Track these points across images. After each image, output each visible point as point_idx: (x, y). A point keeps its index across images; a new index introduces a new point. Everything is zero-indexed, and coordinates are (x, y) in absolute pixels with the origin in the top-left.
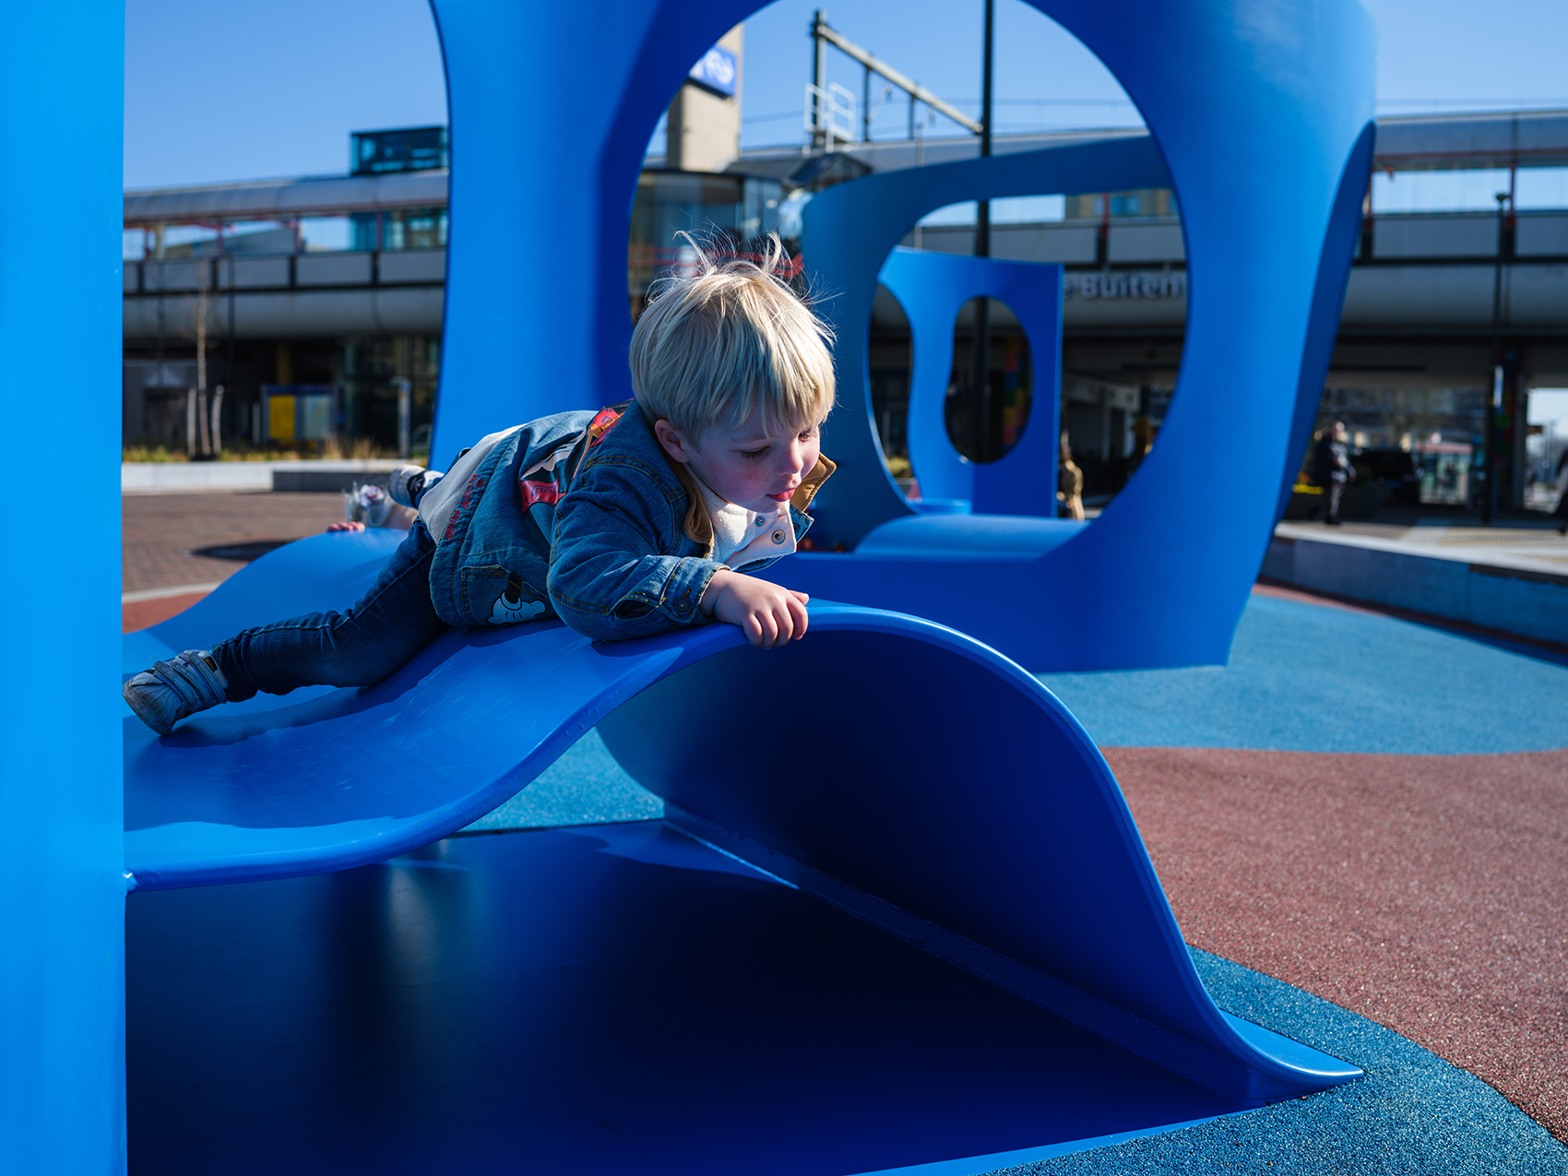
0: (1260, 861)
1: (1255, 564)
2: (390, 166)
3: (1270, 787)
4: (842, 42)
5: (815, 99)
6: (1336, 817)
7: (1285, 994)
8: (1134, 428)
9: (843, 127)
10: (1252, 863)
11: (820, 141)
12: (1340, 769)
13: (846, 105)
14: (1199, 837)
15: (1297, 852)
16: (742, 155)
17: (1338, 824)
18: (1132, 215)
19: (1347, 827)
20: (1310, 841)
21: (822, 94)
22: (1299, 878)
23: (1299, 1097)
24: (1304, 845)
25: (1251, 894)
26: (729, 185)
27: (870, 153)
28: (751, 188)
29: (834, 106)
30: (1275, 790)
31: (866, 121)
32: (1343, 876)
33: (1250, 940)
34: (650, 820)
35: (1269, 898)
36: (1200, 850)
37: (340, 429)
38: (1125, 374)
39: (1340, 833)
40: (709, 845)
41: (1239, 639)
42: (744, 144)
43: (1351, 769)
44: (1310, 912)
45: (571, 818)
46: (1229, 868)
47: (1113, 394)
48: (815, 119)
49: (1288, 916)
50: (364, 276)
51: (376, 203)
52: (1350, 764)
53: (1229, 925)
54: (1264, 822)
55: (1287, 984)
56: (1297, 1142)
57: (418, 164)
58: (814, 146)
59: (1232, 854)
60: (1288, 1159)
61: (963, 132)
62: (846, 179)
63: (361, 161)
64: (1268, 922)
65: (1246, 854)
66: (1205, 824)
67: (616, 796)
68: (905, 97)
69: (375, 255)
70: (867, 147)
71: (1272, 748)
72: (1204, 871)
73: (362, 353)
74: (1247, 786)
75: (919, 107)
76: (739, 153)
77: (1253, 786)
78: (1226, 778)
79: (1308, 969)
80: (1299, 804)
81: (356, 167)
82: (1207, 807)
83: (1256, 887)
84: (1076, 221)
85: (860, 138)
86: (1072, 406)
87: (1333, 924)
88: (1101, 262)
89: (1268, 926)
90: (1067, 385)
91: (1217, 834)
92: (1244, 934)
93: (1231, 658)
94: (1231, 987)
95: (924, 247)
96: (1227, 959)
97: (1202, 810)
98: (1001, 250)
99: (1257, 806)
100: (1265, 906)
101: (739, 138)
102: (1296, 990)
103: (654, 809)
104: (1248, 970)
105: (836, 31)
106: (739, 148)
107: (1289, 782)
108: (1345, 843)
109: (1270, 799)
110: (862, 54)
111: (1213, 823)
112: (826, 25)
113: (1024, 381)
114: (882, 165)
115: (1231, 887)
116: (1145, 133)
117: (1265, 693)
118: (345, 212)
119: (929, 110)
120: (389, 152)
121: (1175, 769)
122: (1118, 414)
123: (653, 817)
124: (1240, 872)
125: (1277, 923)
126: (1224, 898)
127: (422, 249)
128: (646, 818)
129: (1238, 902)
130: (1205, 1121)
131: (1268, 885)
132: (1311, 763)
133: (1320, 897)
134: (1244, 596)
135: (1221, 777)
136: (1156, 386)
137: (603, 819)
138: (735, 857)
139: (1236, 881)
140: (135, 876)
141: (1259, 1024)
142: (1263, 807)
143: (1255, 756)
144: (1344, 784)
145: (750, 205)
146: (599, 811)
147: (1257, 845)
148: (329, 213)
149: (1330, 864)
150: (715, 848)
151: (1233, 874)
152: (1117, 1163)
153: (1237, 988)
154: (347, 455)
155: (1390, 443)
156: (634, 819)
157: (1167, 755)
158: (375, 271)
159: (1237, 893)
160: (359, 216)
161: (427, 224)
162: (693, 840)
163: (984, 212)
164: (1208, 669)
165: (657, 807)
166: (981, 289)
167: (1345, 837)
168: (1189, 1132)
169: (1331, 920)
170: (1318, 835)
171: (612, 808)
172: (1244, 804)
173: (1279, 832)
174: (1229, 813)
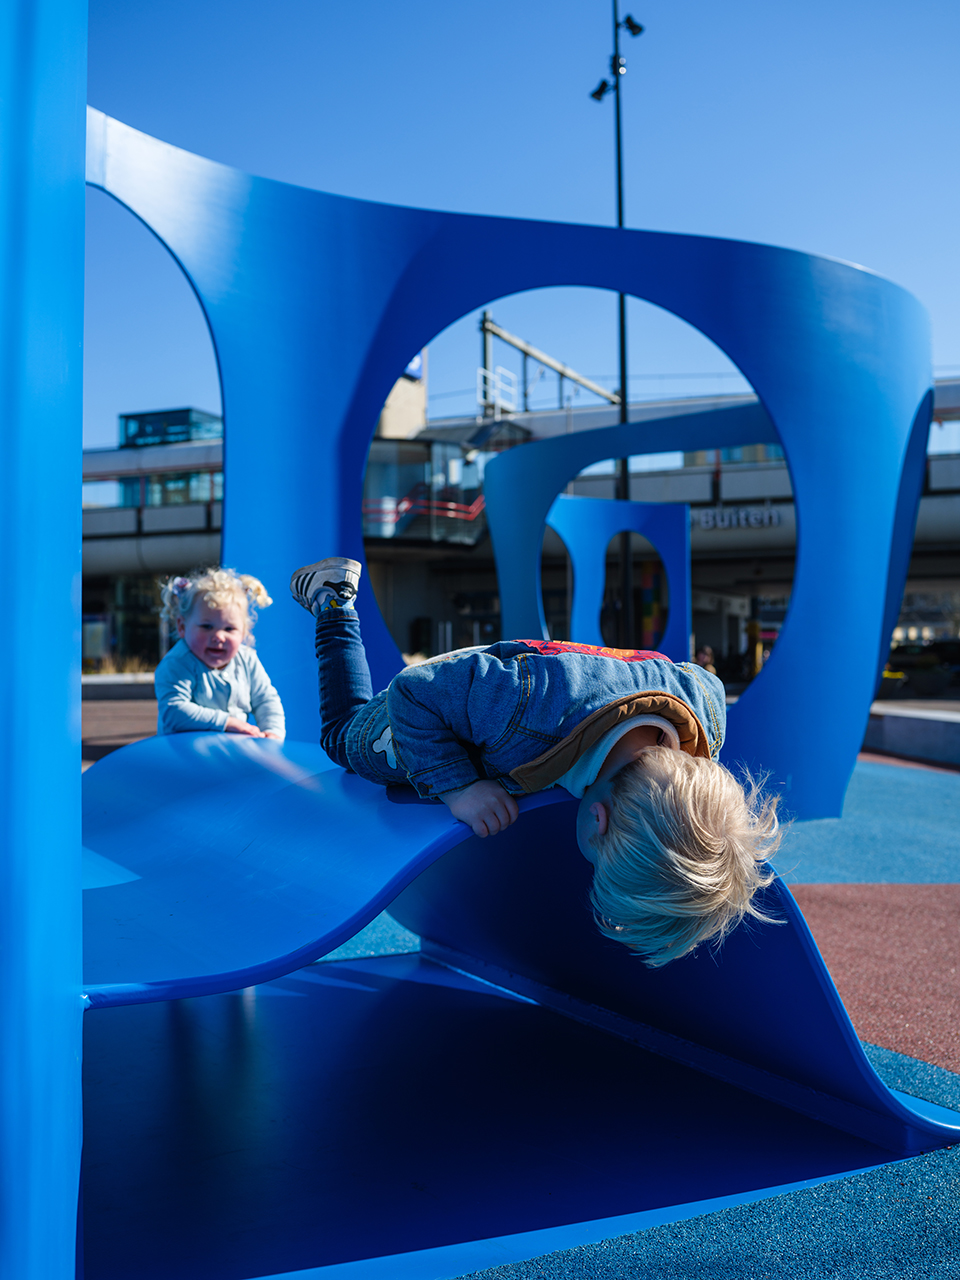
0: (887, 970)
1: (858, 736)
2: (150, 440)
3: (886, 912)
4: (505, 334)
5: (485, 380)
6: (941, 934)
7: (924, 1070)
8: (747, 630)
9: (507, 400)
10: (882, 972)
11: (490, 412)
12: (939, 897)
13: (509, 384)
14: (837, 953)
15: (915, 962)
16: (429, 425)
17: (944, 940)
18: (737, 462)
19: (950, 941)
20: (923, 954)
21: (490, 375)
22: (919, 982)
23: (945, 1148)
24: (919, 957)
25: (885, 996)
26: (420, 448)
27: (530, 420)
28: (437, 450)
29: (500, 385)
30: (890, 915)
31: (525, 395)
32: (954, 979)
33: (890, 1030)
34: (409, 954)
35: (899, 999)
36: (840, 963)
37: (113, 650)
38: (738, 587)
39: (946, 946)
40: (459, 971)
41: (849, 797)
42: (430, 416)
43: (948, 896)
44: (932, 1007)
45: (347, 954)
46: (865, 976)
47: (729, 604)
48: (485, 395)
49: (916, 1011)
50: (130, 526)
51: (139, 469)
52: (947, 893)
53: (873, 1019)
54: (885, 940)
55: (925, 1062)
56: (948, 1181)
57: (172, 438)
58: (485, 416)
59: (865, 966)
60: (943, 1194)
61: (602, 401)
62: (512, 443)
63: (127, 437)
64: (902, 1016)
65: (876, 965)
66: (839, 943)
67: (380, 935)
68: (555, 376)
69: (139, 511)
70: (527, 416)
71: (884, 882)
72: (845, 979)
73: (127, 588)
74: (868, 912)
75: (567, 384)
76: (426, 423)
77: (873, 912)
78: (851, 906)
79: (938, 1050)
80: (910, 925)
81: (123, 441)
82: (839, 930)
83: (887, 989)
84: (694, 468)
85: (521, 409)
86: (697, 614)
87: (951, 1016)
88: (715, 500)
89: (902, 1019)
90: (695, 598)
91: (851, 950)
92: (886, 1025)
93: (844, 811)
94: (882, 1066)
95: (575, 493)
96: (875, 1045)
97: (835, 932)
98: (639, 494)
99: (878, 928)
100: (898, 1005)
101: (426, 411)
102: (932, 1067)
103: (411, 945)
104: (893, 1052)
105: (500, 326)
106: (426, 420)
107: (900, 908)
108: (951, 954)
109: (887, 922)
110: (520, 343)
111: (846, 942)
112: (492, 322)
113: (658, 597)
114: (541, 431)
115: (868, 991)
116: (754, 398)
117: (873, 839)
118: (114, 477)
119: (575, 385)
120: (149, 429)
121: (810, 901)
122: (734, 620)
123: (411, 950)
124: (874, 979)
125: (909, 1017)
126: (865, 999)
127: (176, 505)
128: (406, 951)
129: (876, 1002)
130: (875, 1168)
131: (896, 988)
132: (916, 892)
133: (938, 996)
134: (851, 763)
135: (847, 906)
136: (762, 597)
137: (372, 953)
138: (482, 980)
139: (872, 985)
140: (90, 997)
141: (908, 1093)
142: (882, 929)
143: (872, 888)
144: (943, 908)
145: (437, 462)
146: (368, 947)
147: (883, 958)
148: (102, 478)
149: (942, 971)
150: (463, 973)
151: (869, 980)
152: (813, 1202)
153: (887, 1066)
154: (120, 670)
155: (951, 634)
156: (397, 952)
157: (802, 890)
158: (139, 523)
159: (874, 995)
160: (126, 480)
161: (181, 485)
162: (446, 968)
163: (624, 465)
164: (826, 821)
165: (413, 943)
166: (624, 526)
167: (950, 949)
168: (865, 1176)
169: (949, 1013)
170: (928, 949)
171: (378, 945)
172: (867, 927)
173: (898, 947)
174: (857, 934)
